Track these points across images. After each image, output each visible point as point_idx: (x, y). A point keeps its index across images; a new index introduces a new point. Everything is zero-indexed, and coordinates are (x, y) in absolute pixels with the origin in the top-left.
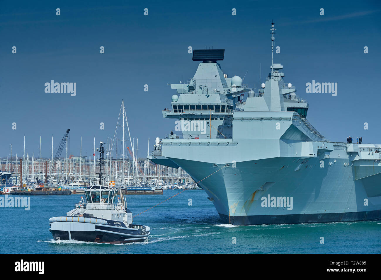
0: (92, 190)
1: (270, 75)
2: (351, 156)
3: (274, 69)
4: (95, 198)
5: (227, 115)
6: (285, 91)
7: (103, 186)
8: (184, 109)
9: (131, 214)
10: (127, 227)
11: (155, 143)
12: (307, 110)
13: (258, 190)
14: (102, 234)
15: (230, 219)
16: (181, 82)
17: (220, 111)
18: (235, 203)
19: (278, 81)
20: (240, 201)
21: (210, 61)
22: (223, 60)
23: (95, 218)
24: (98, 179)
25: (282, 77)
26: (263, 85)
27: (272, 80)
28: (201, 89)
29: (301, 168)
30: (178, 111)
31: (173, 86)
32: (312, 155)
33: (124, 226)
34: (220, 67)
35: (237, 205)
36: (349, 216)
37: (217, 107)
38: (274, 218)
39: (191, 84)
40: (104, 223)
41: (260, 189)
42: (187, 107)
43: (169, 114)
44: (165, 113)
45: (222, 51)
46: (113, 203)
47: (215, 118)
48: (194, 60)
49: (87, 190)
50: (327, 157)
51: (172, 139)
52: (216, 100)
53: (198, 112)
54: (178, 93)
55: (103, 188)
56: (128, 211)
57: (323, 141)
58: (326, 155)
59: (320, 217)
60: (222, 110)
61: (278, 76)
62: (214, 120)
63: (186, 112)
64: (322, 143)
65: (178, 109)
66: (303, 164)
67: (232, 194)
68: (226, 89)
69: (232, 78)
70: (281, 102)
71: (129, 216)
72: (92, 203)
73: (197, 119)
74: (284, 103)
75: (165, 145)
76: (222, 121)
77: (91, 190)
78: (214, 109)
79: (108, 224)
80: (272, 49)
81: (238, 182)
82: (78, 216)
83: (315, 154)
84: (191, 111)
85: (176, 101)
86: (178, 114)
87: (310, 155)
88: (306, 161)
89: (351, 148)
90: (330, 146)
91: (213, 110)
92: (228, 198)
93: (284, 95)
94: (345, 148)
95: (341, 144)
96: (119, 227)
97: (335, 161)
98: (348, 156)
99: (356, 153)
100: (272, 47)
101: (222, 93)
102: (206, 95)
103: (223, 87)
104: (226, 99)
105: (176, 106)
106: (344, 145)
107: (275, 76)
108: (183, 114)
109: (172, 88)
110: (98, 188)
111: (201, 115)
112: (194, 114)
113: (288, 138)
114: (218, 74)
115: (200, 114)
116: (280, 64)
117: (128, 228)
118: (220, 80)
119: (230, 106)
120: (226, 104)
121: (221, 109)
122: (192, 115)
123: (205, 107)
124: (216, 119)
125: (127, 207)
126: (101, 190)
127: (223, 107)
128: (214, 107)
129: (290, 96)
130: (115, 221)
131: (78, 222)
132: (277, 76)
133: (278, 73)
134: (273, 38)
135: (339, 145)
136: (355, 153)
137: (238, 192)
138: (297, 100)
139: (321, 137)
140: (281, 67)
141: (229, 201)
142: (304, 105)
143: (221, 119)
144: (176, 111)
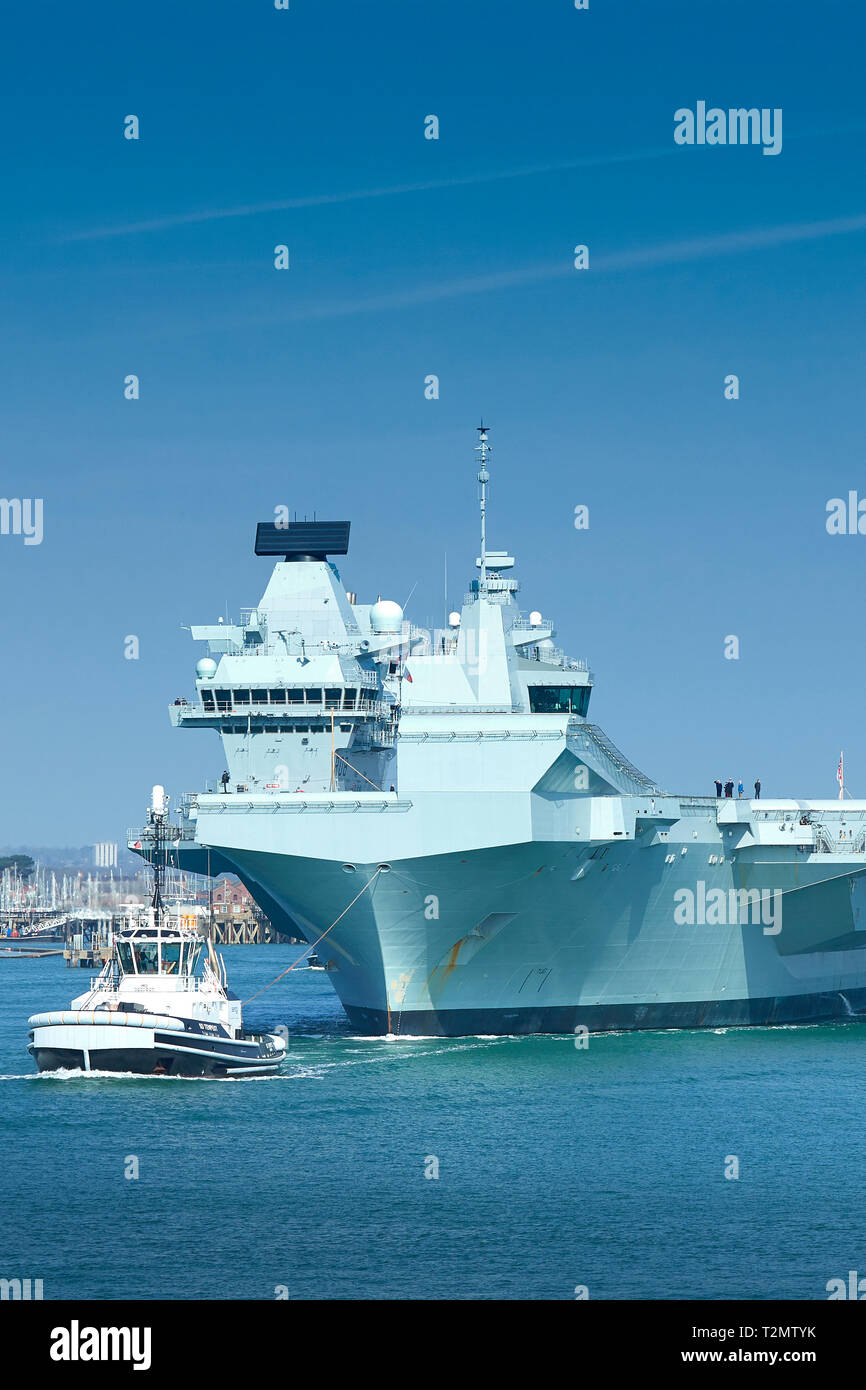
0: (138, 940)
1: (475, 588)
2: (730, 834)
3: (487, 568)
4: (145, 963)
5: (363, 717)
6: (521, 637)
7: (165, 929)
8: (233, 701)
9: (237, 1004)
10: (228, 1037)
11: (150, 803)
12: (589, 693)
13: (469, 937)
14: (170, 1056)
15: (390, 1019)
16: (221, 620)
17: (342, 705)
18: (403, 975)
19: (499, 607)
20: (417, 967)
21: (308, 557)
22: (345, 552)
23: (149, 1013)
24: (152, 910)
25: (512, 592)
26: (454, 619)
27: (483, 603)
28: (285, 640)
29: (589, 872)
30: (216, 706)
31: (199, 632)
32: (620, 833)
33: (225, 1035)
34: (336, 573)
35: (408, 979)
36: (724, 1010)
37: (333, 694)
38: (510, 1016)
39: (253, 626)
40: (175, 1027)
41: (475, 932)
42: (242, 695)
43: (188, 716)
44: (177, 714)
45: (344, 527)
46: (192, 974)
47: (327, 727)
48: (258, 554)
49: (124, 940)
50: (663, 839)
51: (226, 792)
52: (328, 673)
53: (277, 710)
54: (212, 651)
55: (165, 934)
56: (231, 996)
57: (649, 792)
58: (659, 833)
59: (640, 1015)
60: (345, 703)
61: (502, 590)
62: (322, 731)
63: (239, 710)
64: (649, 799)
65: (215, 702)
66: (594, 861)
67: (395, 947)
68: (358, 640)
69: (373, 604)
70: (510, 671)
71: (233, 1009)
72: (137, 975)
73: (272, 730)
74: (521, 674)
75: (207, 811)
76: (348, 736)
77: (133, 940)
78: (324, 700)
79: (186, 1030)
80: (483, 508)
81: (412, 914)
82: (106, 1008)
83: (628, 833)
84: (255, 706)
85: (210, 678)
86: (217, 714)
87: (615, 834)
88: (600, 852)
89: (729, 812)
90: (670, 809)
91: (321, 702)
92: (385, 960)
93: (519, 648)
94: (712, 812)
95: (701, 802)
96: (212, 1038)
97: (684, 851)
98: (721, 835)
99: (746, 827)
100: (482, 503)
101: (343, 651)
102: (299, 660)
103: (348, 635)
104: (356, 668)
105: (210, 691)
106: (708, 803)
107: (491, 591)
108: (233, 714)
109: (195, 638)
110: (153, 934)
111: (286, 718)
112: (264, 714)
113: (553, 788)
114: (330, 594)
115: (280, 715)
116: (506, 553)
117: (234, 1041)
118: (339, 613)
119: (371, 690)
120: (358, 687)
121: (342, 700)
122: (259, 718)
123: (296, 695)
124: (329, 729)
125: (226, 986)
126: (159, 940)
127: (351, 693)
128: (323, 694)
129: (537, 650)
130: (203, 1023)
131: (110, 1024)
132: (496, 591)
133: (499, 580)
134: (484, 475)
135: (696, 804)
136: (741, 827)
137: (413, 944)
138: (557, 662)
139: (645, 783)
140: (510, 561)
141: (387, 968)
142: (580, 679)
143: (344, 729)
144: (209, 707)
